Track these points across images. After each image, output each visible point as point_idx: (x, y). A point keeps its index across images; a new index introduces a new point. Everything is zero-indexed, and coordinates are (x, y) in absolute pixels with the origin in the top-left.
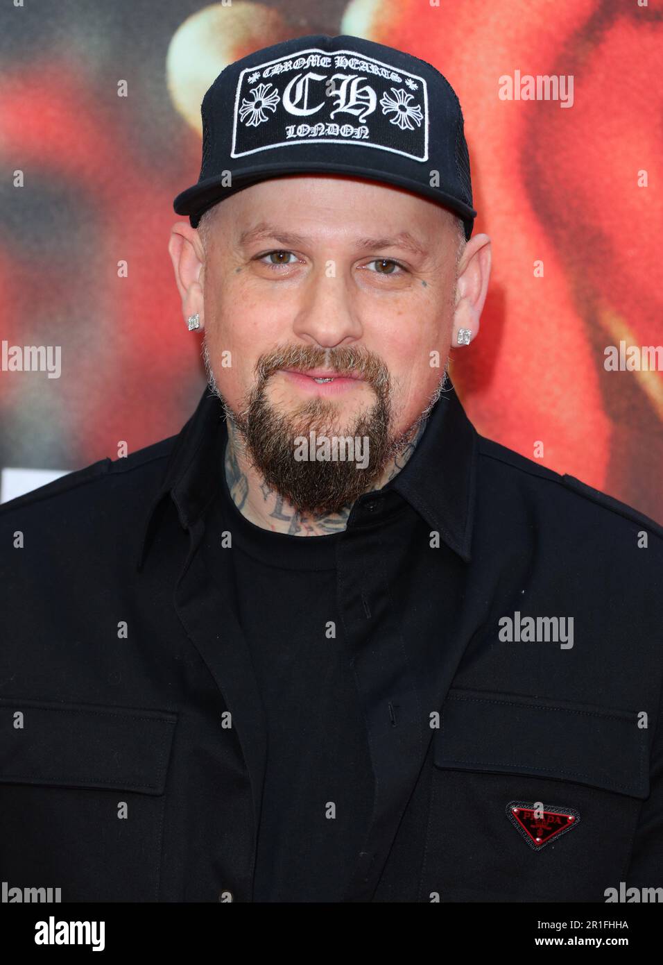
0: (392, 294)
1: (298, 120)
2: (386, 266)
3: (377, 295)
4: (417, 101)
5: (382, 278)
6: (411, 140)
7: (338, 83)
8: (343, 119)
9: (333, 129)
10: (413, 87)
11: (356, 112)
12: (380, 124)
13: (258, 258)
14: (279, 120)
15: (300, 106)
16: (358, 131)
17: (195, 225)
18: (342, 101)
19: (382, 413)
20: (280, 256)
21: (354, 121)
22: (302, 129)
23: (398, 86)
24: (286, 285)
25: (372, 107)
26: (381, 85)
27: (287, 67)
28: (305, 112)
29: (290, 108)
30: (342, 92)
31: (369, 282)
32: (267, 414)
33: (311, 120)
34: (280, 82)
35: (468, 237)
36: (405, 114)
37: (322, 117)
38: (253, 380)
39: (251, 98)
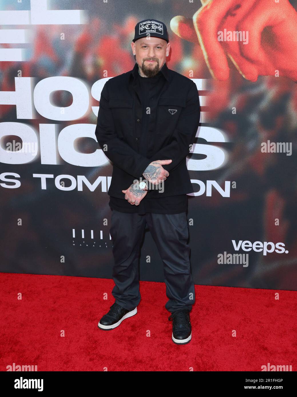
0: (159, 51)
1: (147, 30)
2: (158, 48)
3: (157, 51)
4: (161, 27)
5: (158, 49)
6: (161, 32)
7: (152, 25)
8: (153, 29)
9: (152, 31)
10: (161, 25)
11: (154, 29)
12: (157, 30)
13: (143, 47)
14: (145, 30)
15: (147, 28)
16: (155, 31)
17: (134, 42)
18: (153, 27)
19: (158, 65)
20: (145, 47)
21: (154, 30)
22: (148, 31)
23: (159, 25)
24: (146, 50)
25: (156, 28)
26: (157, 25)
27: (146, 23)
28: (148, 29)
29: (146, 28)
30: (152, 26)
31: (156, 49)
32: (144, 66)
33: (149, 30)
34: (145, 25)
35: (168, 43)
36: (160, 29)
37: (150, 29)
38: (142, 62)
39: (141, 27)
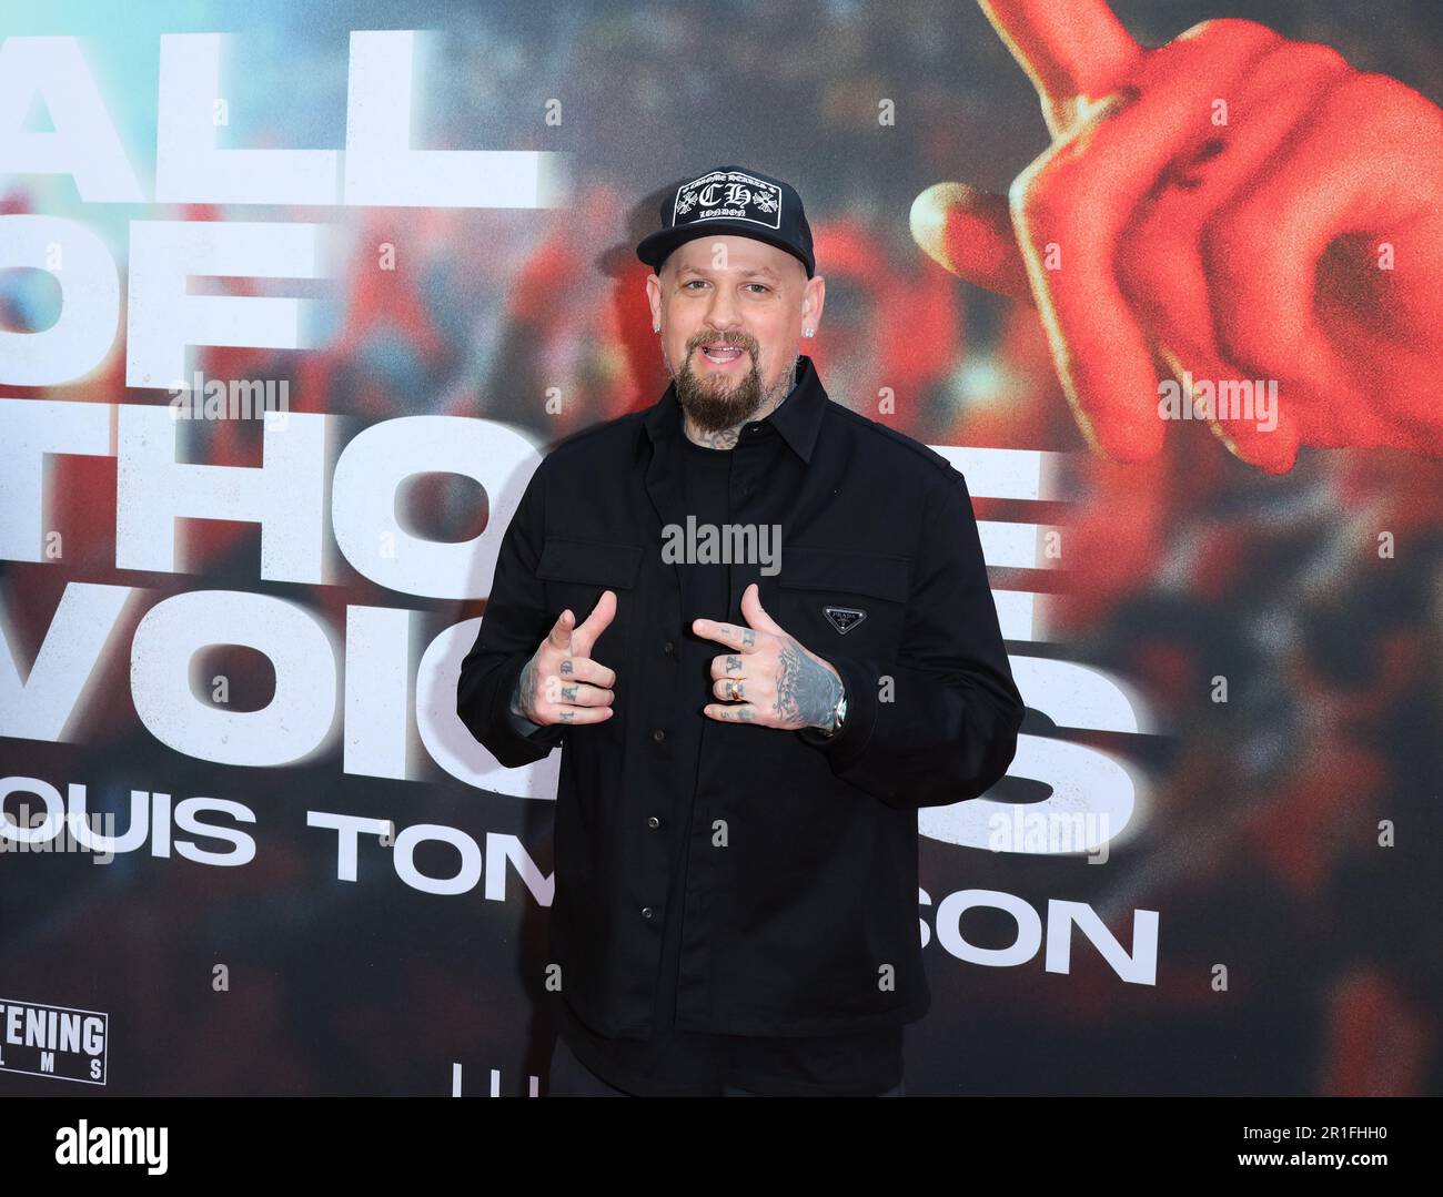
0: (761, 303)
1: (706, 208)
2: (757, 288)
3: (752, 302)
4: (775, 197)
5: (757, 295)
6: (771, 218)
7: (730, 188)
8: (731, 206)
9: (725, 212)
10: (774, 191)
11: (739, 203)
12: (752, 209)
13: (686, 286)
14: (697, 208)
15: (708, 201)
16: (739, 213)
18: (731, 198)
19: (755, 376)
20: (698, 284)
21: (737, 208)
22: (708, 213)
23: (764, 190)
24: (700, 299)
25: (748, 200)
26: (754, 190)
27: (703, 182)
28: (711, 204)
29: (703, 202)
30: (731, 193)
31: (747, 295)
32: (690, 376)
33: (713, 208)
34: (698, 190)
35: (810, 277)
36: (767, 204)
37: (720, 206)
38: (683, 354)
39: (683, 200)
